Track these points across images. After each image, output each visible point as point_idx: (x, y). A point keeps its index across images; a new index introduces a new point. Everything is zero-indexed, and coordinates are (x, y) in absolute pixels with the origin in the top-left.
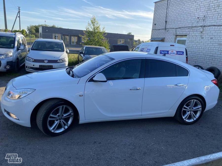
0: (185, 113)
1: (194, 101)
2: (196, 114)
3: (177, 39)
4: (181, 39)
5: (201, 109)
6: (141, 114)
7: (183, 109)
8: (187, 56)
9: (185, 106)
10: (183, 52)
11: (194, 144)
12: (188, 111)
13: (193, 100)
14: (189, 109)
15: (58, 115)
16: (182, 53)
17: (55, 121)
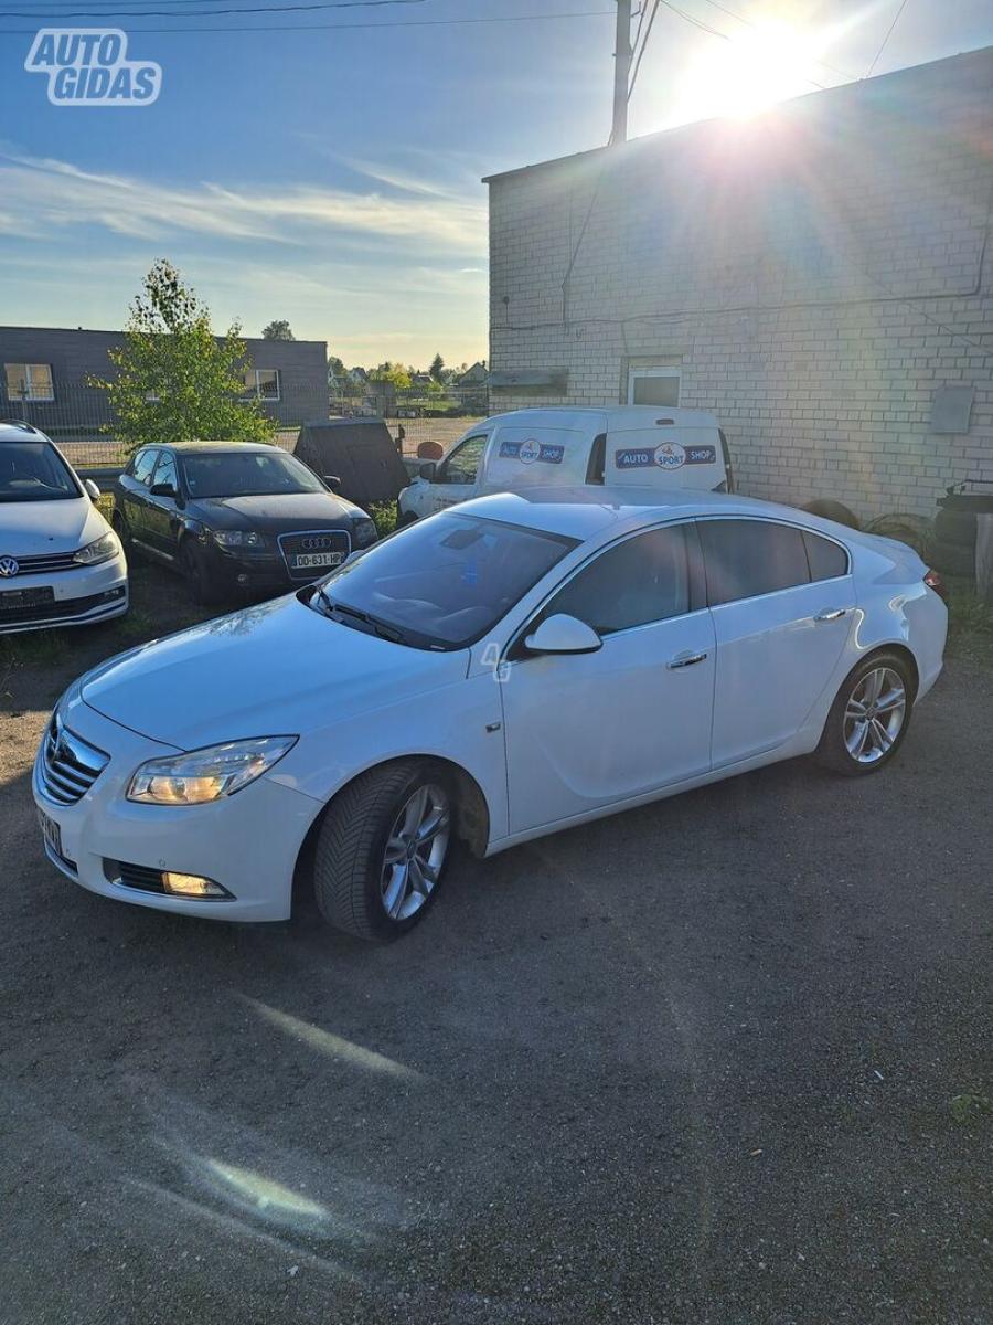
0: (851, 728)
1: (879, 672)
2: (886, 726)
3: (633, 375)
4: (653, 374)
5: (904, 701)
6: (709, 764)
7: (847, 714)
8: (728, 466)
9: (852, 701)
10: (711, 449)
11: (936, 845)
12: (862, 721)
13: (876, 671)
14: (862, 707)
15: (404, 836)
16: (708, 454)
17: (395, 867)
